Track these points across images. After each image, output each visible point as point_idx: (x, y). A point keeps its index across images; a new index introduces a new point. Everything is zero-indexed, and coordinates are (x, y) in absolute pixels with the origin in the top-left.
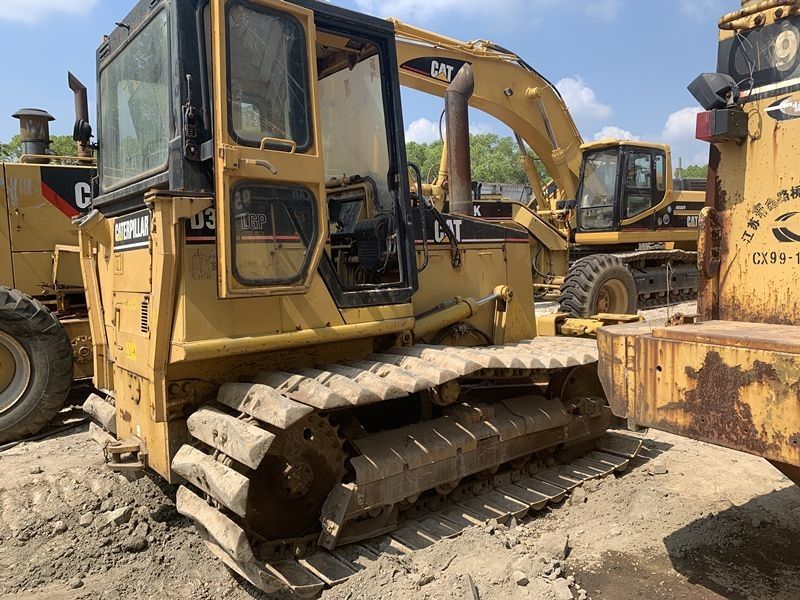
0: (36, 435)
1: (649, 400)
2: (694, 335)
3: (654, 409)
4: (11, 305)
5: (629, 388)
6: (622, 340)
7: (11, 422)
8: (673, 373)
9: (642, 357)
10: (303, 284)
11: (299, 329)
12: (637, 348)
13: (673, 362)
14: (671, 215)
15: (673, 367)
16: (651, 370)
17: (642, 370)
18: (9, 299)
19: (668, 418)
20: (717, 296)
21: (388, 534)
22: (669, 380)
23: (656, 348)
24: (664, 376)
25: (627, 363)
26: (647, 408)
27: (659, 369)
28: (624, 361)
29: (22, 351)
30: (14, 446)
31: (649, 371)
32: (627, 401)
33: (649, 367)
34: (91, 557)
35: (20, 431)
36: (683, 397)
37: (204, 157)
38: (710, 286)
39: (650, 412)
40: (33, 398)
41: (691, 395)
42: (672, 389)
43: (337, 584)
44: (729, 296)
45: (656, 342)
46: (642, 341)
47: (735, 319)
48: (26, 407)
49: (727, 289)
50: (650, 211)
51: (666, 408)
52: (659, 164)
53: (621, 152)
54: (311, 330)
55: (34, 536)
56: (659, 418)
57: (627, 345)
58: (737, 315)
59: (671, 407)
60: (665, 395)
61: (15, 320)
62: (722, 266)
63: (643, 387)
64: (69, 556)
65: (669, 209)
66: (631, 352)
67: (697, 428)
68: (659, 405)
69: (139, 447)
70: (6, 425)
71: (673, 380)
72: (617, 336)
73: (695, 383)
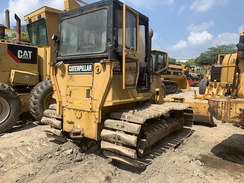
0: (9, 131)
1: (228, 116)
2: (242, 101)
3: (230, 118)
4: (5, 89)
5: (223, 113)
6: (221, 102)
7: (3, 127)
8: (236, 110)
9: (227, 106)
10: (135, 86)
11: (131, 98)
12: (225, 104)
13: (236, 107)
14: (167, 71)
15: (236, 109)
16: (229, 109)
17: (226, 110)
18: (4, 87)
19: (234, 120)
20: (237, 93)
21: (149, 153)
22: (234, 111)
23: (231, 104)
24: (233, 111)
25: (222, 108)
26: (227, 118)
27: (232, 109)
28: (221, 107)
29: (7, 104)
30: (4, 135)
31: (228, 110)
32: (222, 117)
33: (229, 108)
34: (68, 163)
35: (5, 130)
36: (238, 115)
37: (118, 51)
38: (235, 90)
39: (228, 119)
40: (10, 119)
41: (241, 115)
42: (235, 113)
43: (149, 165)
44: (240, 93)
45: (231, 103)
46: (227, 103)
47: (241, 98)
48: (8, 122)
49: (240, 92)
50: (163, 70)
51: (233, 118)
52: (165, 56)
53: (157, 53)
54: (133, 99)
55: (43, 159)
56: (231, 120)
57: (222, 103)
58: (242, 97)
59: (235, 118)
60: (233, 115)
61: (7, 93)
62: (239, 86)
63: (227, 113)
64: (62, 163)
65: (167, 69)
66: (224, 105)
67: (242, 122)
68: (231, 117)
69: (81, 131)
70: (1, 128)
71: (236, 111)
72: (219, 101)
73: (242, 112)
